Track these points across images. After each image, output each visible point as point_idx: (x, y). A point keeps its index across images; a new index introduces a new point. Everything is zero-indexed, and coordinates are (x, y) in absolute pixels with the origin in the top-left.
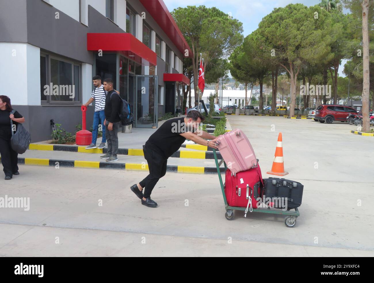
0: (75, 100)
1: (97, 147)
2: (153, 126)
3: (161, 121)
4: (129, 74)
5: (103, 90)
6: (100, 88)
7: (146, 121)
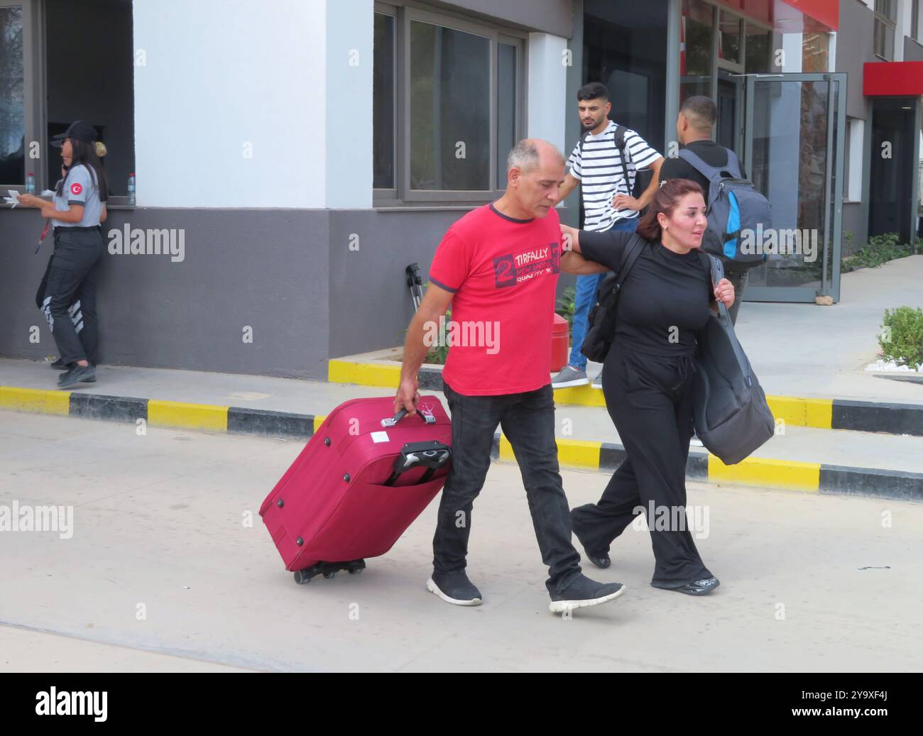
0: (498, 188)
1: (590, 381)
2: (818, 294)
3: (851, 270)
4: (720, 69)
5: (612, 144)
6: (601, 136)
7: (787, 271)
